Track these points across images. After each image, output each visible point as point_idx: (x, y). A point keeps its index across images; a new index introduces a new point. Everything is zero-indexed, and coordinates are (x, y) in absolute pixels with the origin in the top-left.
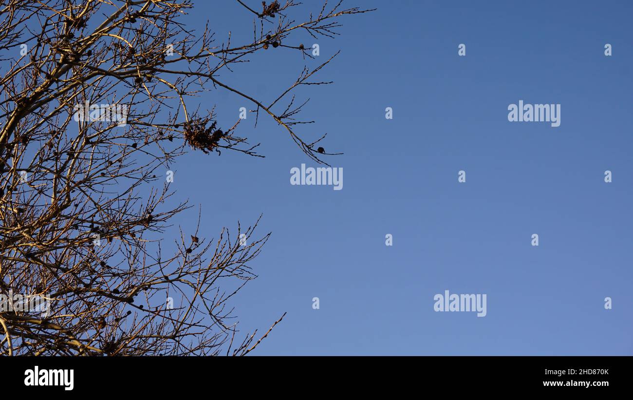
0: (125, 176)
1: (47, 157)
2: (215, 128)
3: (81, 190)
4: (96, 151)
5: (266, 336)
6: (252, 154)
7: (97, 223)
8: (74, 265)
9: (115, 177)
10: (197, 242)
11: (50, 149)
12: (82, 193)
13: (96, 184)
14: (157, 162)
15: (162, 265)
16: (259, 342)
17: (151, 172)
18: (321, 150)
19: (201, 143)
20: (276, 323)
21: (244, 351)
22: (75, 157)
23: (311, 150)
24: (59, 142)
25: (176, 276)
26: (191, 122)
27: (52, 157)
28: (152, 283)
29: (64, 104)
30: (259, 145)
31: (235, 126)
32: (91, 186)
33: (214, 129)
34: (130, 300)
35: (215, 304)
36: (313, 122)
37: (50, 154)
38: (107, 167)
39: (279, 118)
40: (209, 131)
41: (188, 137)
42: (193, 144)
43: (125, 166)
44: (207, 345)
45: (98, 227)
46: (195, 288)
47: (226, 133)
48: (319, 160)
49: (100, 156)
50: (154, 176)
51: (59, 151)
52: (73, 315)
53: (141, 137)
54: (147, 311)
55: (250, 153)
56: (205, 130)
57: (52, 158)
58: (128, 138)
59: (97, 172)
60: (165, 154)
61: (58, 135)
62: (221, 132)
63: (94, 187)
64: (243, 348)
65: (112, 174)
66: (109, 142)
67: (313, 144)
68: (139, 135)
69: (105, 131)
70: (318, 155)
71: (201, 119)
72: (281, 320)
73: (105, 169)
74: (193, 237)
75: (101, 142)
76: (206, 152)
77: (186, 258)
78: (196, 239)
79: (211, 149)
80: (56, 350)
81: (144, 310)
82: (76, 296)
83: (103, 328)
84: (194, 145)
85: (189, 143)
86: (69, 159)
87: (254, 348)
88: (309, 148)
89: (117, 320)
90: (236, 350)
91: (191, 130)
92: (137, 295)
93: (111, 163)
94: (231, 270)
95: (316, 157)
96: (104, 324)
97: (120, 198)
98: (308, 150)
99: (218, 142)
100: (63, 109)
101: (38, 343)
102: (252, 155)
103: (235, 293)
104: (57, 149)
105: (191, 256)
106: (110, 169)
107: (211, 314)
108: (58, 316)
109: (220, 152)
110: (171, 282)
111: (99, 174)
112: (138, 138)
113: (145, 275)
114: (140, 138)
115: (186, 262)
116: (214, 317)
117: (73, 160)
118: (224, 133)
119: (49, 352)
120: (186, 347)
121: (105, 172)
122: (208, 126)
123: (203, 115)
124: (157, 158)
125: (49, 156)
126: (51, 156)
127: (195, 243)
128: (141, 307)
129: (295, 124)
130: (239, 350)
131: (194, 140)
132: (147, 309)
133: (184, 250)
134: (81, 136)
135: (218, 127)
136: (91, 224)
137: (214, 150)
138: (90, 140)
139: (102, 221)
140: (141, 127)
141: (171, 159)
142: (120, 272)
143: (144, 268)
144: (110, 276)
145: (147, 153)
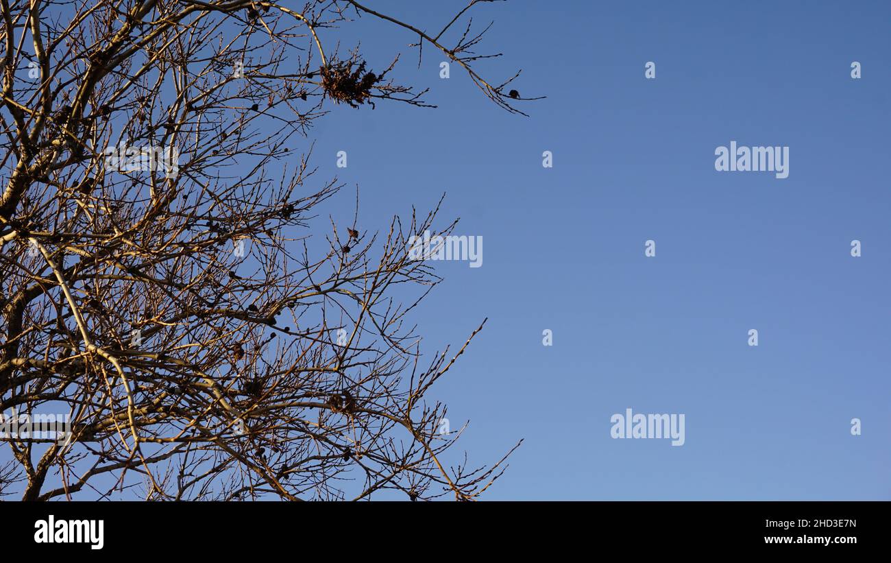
0: (247, 152)
1: (139, 134)
2: (364, 70)
3: (189, 175)
4: (204, 120)
5: (462, 352)
6: (418, 103)
7: (216, 219)
8: (191, 278)
9: (232, 155)
10: (357, 237)
11: (141, 123)
12: (191, 180)
13: (207, 166)
14: (289, 129)
15: (310, 270)
16: (453, 361)
17: (282, 143)
18: (514, 94)
19: (347, 94)
20: (474, 333)
21: (434, 375)
22: (175, 129)
23: (500, 94)
24: (151, 111)
25: (331, 285)
26: (330, 67)
27: (145, 133)
28: (299, 296)
29: (154, 58)
30: (427, 90)
31: (393, 65)
32: (201, 169)
33: (363, 72)
34: (271, 322)
35: (388, 320)
36: (501, 54)
37: (142, 129)
38: (221, 142)
39: (452, 53)
40: (356, 75)
41: (328, 85)
42: (335, 96)
43: (245, 139)
44: (382, 373)
45: (218, 224)
46: (359, 300)
47: (381, 77)
48: (512, 109)
49: (210, 126)
50: (286, 150)
51: (153, 125)
52: (199, 344)
53: (261, 95)
54: (296, 334)
55: (415, 103)
56: (351, 74)
57: (146, 135)
58: (244, 97)
59: (208, 150)
60: (299, 116)
61: (149, 103)
62: (374, 76)
63: (205, 171)
64: (432, 371)
65: (228, 151)
66: (220, 105)
67: (502, 86)
68: (260, 93)
69: (212, 90)
70: (511, 102)
71: (342, 62)
72: (480, 329)
73: (217, 145)
74: (350, 231)
75: (209, 106)
76: (355, 106)
77: (342, 259)
78: (355, 233)
79: (361, 101)
80: (180, 394)
81: (290, 334)
82: (200, 320)
83: (240, 358)
84: (337, 96)
85: (330, 95)
86: (168, 134)
87: (447, 369)
88: (497, 92)
89: (257, 348)
90: (422, 375)
91: (332, 77)
92: (279, 314)
93: (226, 137)
94: (406, 272)
95: (507, 105)
96: (241, 354)
97: (244, 183)
98: (495, 96)
99: (369, 90)
100: (153, 65)
101: (155, 386)
102: (419, 106)
103: (415, 305)
104: (150, 122)
105: (350, 256)
106: (224, 144)
107: (383, 334)
108: (179, 347)
109: (374, 104)
110: (325, 293)
111: (210, 153)
112: (257, 96)
113: (288, 286)
114: (261, 97)
115: (343, 265)
116: (388, 338)
117: (173, 134)
118: (377, 77)
119: (172, 398)
120: (353, 380)
121: (217, 148)
122: (354, 69)
123: (344, 57)
124: (289, 123)
125: (141, 132)
126: (144, 131)
127: (353, 238)
128: (286, 330)
129: (474, 59)
130: (427, 375)
131: (336, 90)
132: (295, 332)
133: (338, 247)
134: (180, 101)
135: (368, 69)
136: (208, 221)
137: (365, 101)
138: (193, 106)
139: (223, 217)
140: (260, 80)
141: (308, 123)
142: (254, 283)
143: (285, 276)
144: (240, 290)
145: (274, 117)
